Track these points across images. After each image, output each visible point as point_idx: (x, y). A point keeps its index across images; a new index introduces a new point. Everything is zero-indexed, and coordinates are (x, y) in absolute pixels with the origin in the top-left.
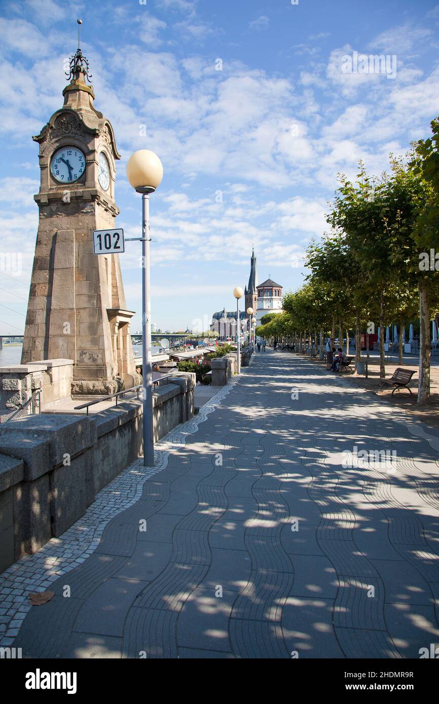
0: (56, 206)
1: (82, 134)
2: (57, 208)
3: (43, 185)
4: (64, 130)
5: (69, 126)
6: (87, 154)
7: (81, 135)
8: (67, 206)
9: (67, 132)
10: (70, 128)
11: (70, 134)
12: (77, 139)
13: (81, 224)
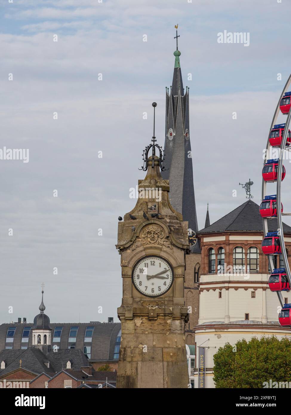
0: (141, 321)
1: (170, 246)
2: (142, 323)
3: (125, 296)
4: (149, 239)
5: (156, 236)
6: (175, 268)
7: (168, 247)
8: (152, 322)
9: (152, 242)
10: (156, 239)
11: (156, 245)
12: (164, 251)
13: (168, 342)
